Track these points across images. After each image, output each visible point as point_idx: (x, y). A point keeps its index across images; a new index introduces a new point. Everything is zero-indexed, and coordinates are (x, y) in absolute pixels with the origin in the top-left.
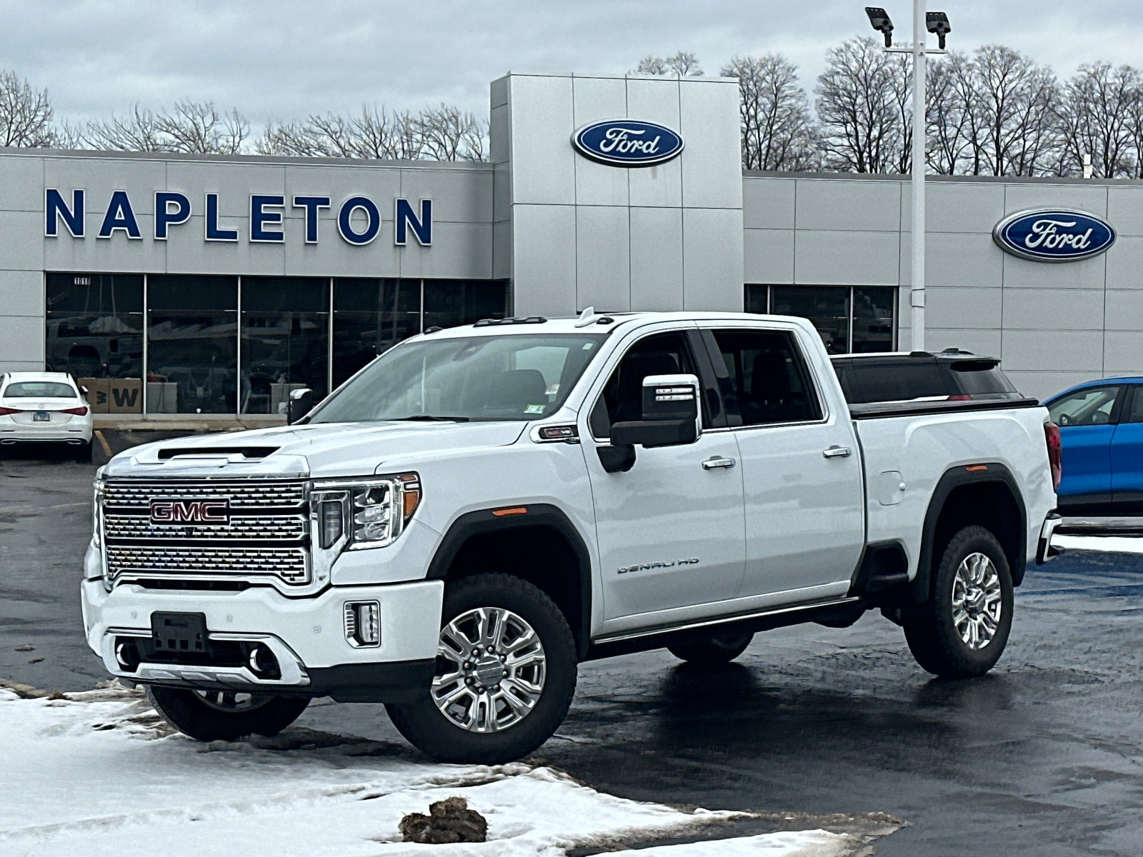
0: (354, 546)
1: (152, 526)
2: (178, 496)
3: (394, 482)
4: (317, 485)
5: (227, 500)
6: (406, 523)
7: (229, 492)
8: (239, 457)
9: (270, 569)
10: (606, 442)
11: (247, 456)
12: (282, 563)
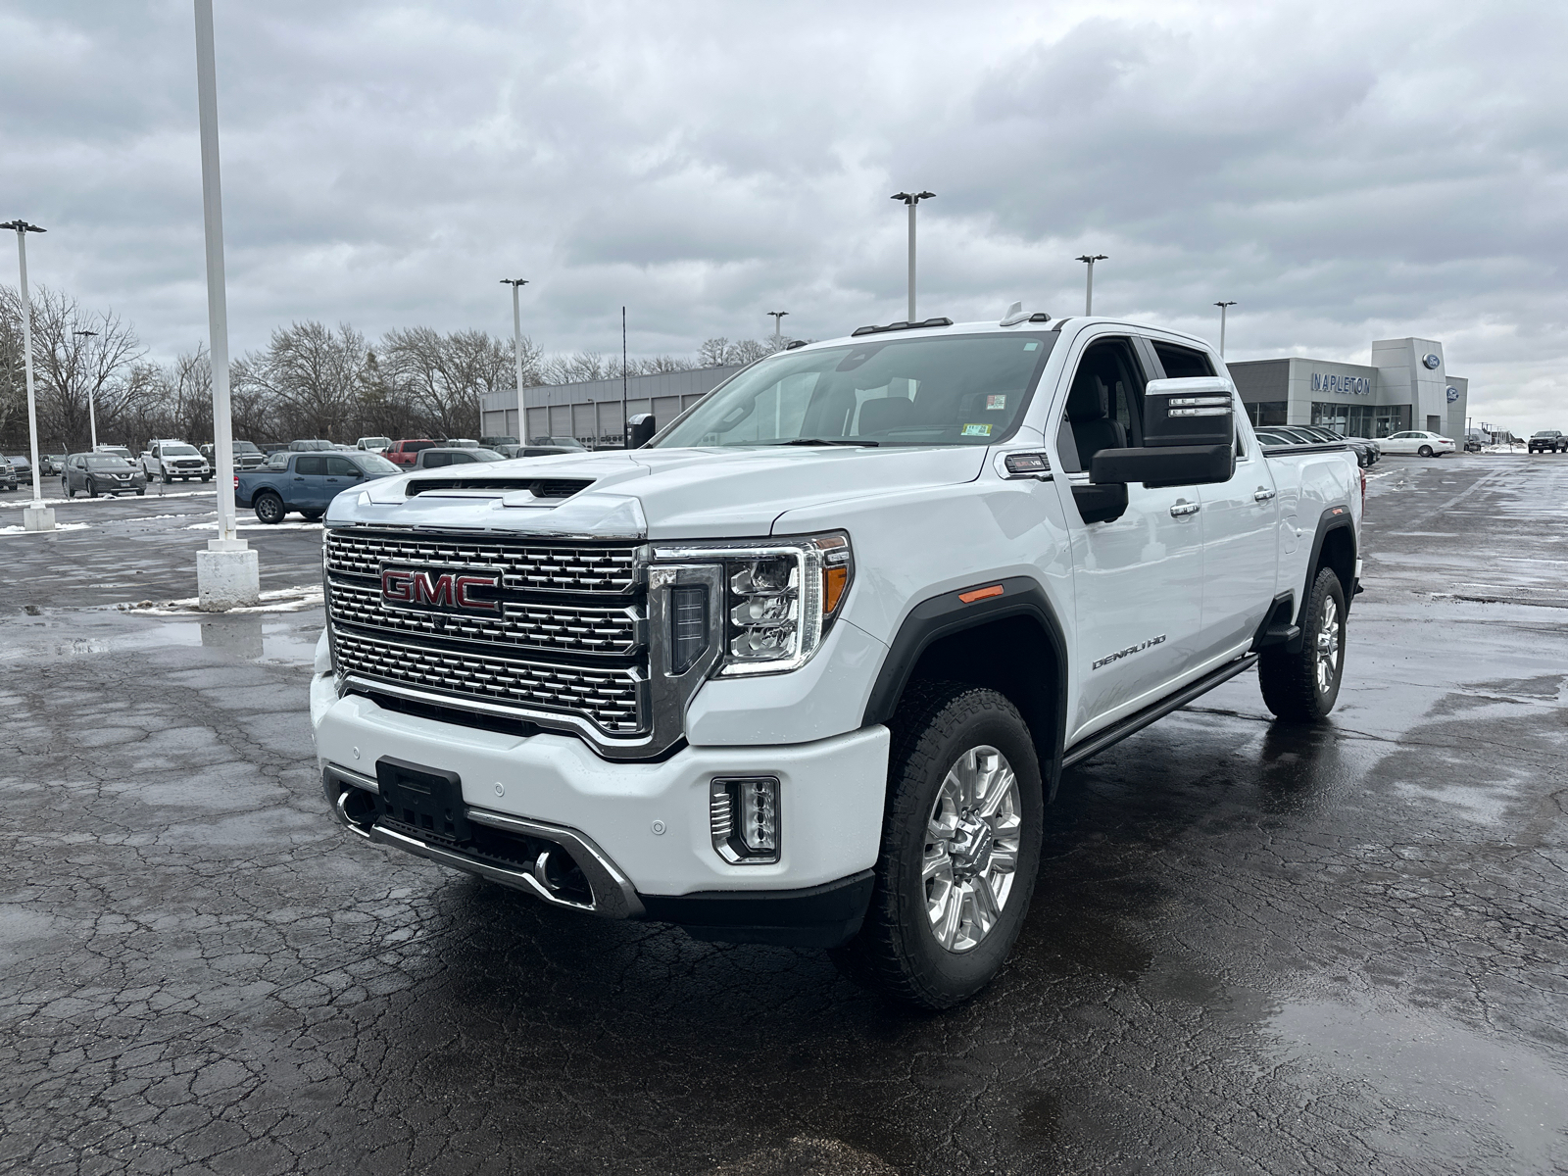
0: (729, 670)
1: (384, 607)
2: (421, 561)
3: (806, 549)
4: (661, 553)
5: (498, 574)
6: (828, 626)
7: (501, 560)
8: (525, 496)
9: (573, 704)
10: (1084, 479)
11: (539, 495)
12: (596, 695)
